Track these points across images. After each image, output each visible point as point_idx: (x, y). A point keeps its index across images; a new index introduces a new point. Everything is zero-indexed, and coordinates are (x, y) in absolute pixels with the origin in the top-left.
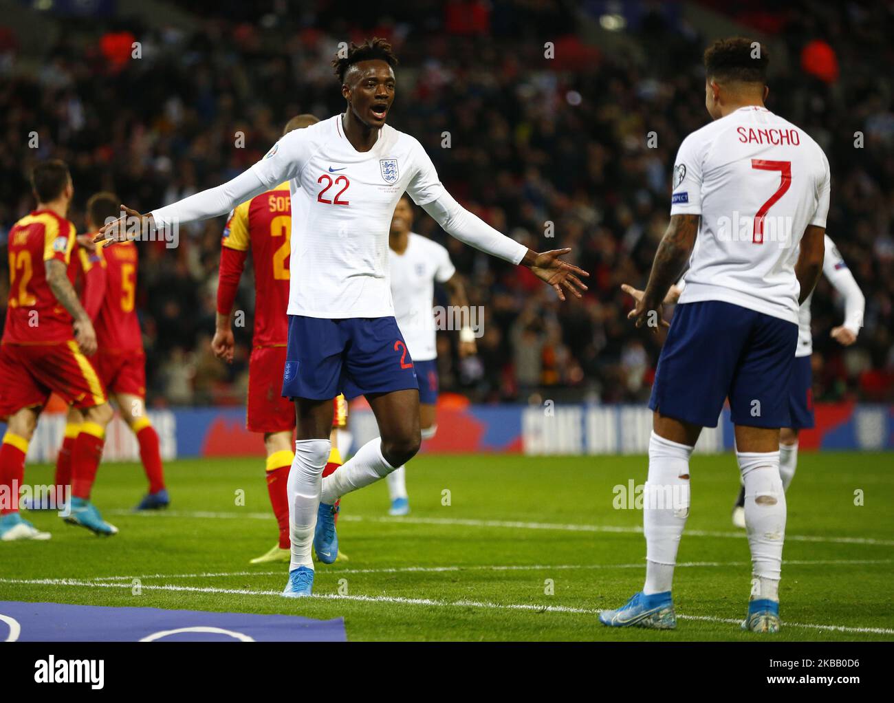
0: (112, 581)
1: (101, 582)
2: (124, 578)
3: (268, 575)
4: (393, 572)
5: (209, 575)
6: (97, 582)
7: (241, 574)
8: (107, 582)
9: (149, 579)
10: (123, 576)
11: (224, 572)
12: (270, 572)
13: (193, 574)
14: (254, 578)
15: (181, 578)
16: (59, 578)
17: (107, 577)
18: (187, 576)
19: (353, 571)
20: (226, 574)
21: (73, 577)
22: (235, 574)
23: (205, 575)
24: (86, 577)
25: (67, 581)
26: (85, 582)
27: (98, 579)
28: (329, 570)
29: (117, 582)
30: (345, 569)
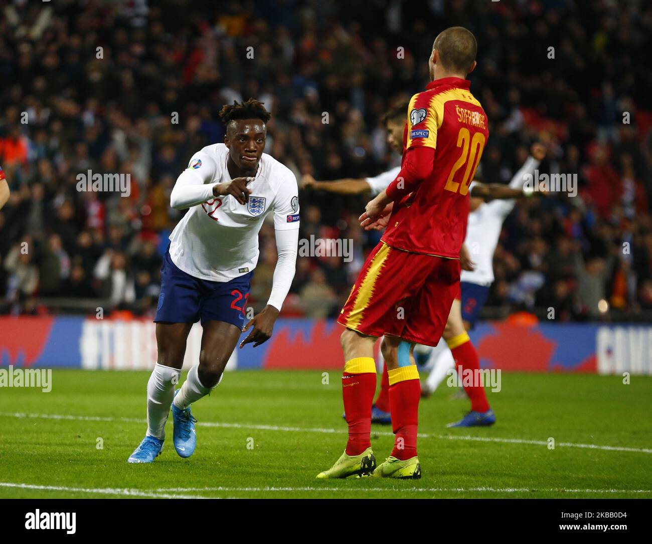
0: (173, 493)
1: (163, 493)
2: (186, 490)
3: (333, 491)
4: (461, 491)
5: (273, 489)
6: (159, 493)
7: (306, 489)
8: (169, 493)
9: (212, 491)
10: (186, 488)
11: (288, 487)
12: (335, 487)
13: (256, 487)
14: (319, 493)
15: (245, 491)
16: (121, 488)
17: (169, 488)
18: (250, 489)
19: (421, 490)
20: (290, 489)
21: (135, 487)
22: (300, 489)
23: (268, 489)
24: (148, 487)
25: (129, 491)
26: (147, 493)
27: (160, 490)
28: (395, 488)
29: (179, 493)
30: (412, 487)
